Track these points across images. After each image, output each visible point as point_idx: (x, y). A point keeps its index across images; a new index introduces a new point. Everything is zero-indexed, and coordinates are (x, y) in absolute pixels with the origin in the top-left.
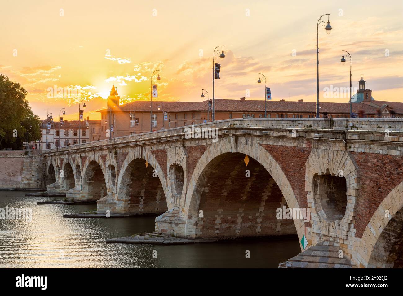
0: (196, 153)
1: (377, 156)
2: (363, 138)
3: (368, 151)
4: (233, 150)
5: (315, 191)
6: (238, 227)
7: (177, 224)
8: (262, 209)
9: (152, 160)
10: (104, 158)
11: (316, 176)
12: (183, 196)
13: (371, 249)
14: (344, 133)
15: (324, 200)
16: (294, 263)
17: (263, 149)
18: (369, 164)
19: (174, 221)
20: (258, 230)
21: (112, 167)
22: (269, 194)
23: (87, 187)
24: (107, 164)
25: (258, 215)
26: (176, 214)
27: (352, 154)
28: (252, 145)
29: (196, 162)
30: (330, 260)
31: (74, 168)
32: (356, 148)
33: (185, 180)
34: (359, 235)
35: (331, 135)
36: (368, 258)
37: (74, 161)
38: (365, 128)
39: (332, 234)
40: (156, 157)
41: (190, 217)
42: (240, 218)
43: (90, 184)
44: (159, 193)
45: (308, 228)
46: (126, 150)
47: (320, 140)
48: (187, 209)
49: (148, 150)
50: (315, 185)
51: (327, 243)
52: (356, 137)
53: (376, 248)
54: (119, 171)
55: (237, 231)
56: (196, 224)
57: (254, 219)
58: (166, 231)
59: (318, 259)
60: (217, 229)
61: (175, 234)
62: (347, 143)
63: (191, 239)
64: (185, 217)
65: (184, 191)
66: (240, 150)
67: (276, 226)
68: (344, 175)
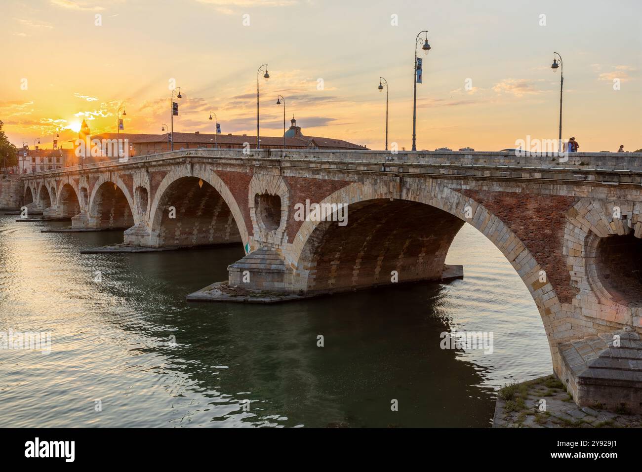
0: (158, 177)
1: (305, 179)
2: (294, 165)
3: (298, 175)
4: (190, 175)
5: (256, 208)
7: (143, 236)
8: (213, 223)
9: (120, 184)
10: (77, 182)
11: (257, 195)
12: (148, 213)
13: (300, 252)
14: (279, 161)
15: (264, 215)
16: (240, 264)
17: (215, 174)
18: (299, 186)
19: (140, 233)
20: (211, 239)
21: (84, 190)
22: (220, 210)
23: (62, 207)
24: (80, 186)
25: (210, 227)
26: (141, 227)
27: (285, 178)
28: (205, 171)
29: (158, 185)
30: (268, 262)
31: (49, 190)
32: (288, 173)
33: (149, 200)
34: (291, 241)
35: (268, 163)
36: (297, 259)
37: (49, 184)
38: (296, 157)
39: (270, 241)
40: (123, 181)
41: (153, 230)
42: (195, 230)
43: (64, 204)
44: (126, 211)
45: (251, 237)
46: (97, 175)
47: (261, 167)
48: (151, 223)
49: (116, 175)
50: (256, 203)
51: (265, 249)
52: (288, 164)
53: (304, 251)
54: (91, 193)
55: (193, 241)
56: (159, 236)
57: (207, 231)
58: (133, 242)
59: (258, 261)
60: (177, 239)
61: (141, 245)
62: (281, 169)
63: (155, 248)
64: (149, 230)
65: (148, 209)
66: (195, 175)
67: (226, 236)
68: (279, 194)
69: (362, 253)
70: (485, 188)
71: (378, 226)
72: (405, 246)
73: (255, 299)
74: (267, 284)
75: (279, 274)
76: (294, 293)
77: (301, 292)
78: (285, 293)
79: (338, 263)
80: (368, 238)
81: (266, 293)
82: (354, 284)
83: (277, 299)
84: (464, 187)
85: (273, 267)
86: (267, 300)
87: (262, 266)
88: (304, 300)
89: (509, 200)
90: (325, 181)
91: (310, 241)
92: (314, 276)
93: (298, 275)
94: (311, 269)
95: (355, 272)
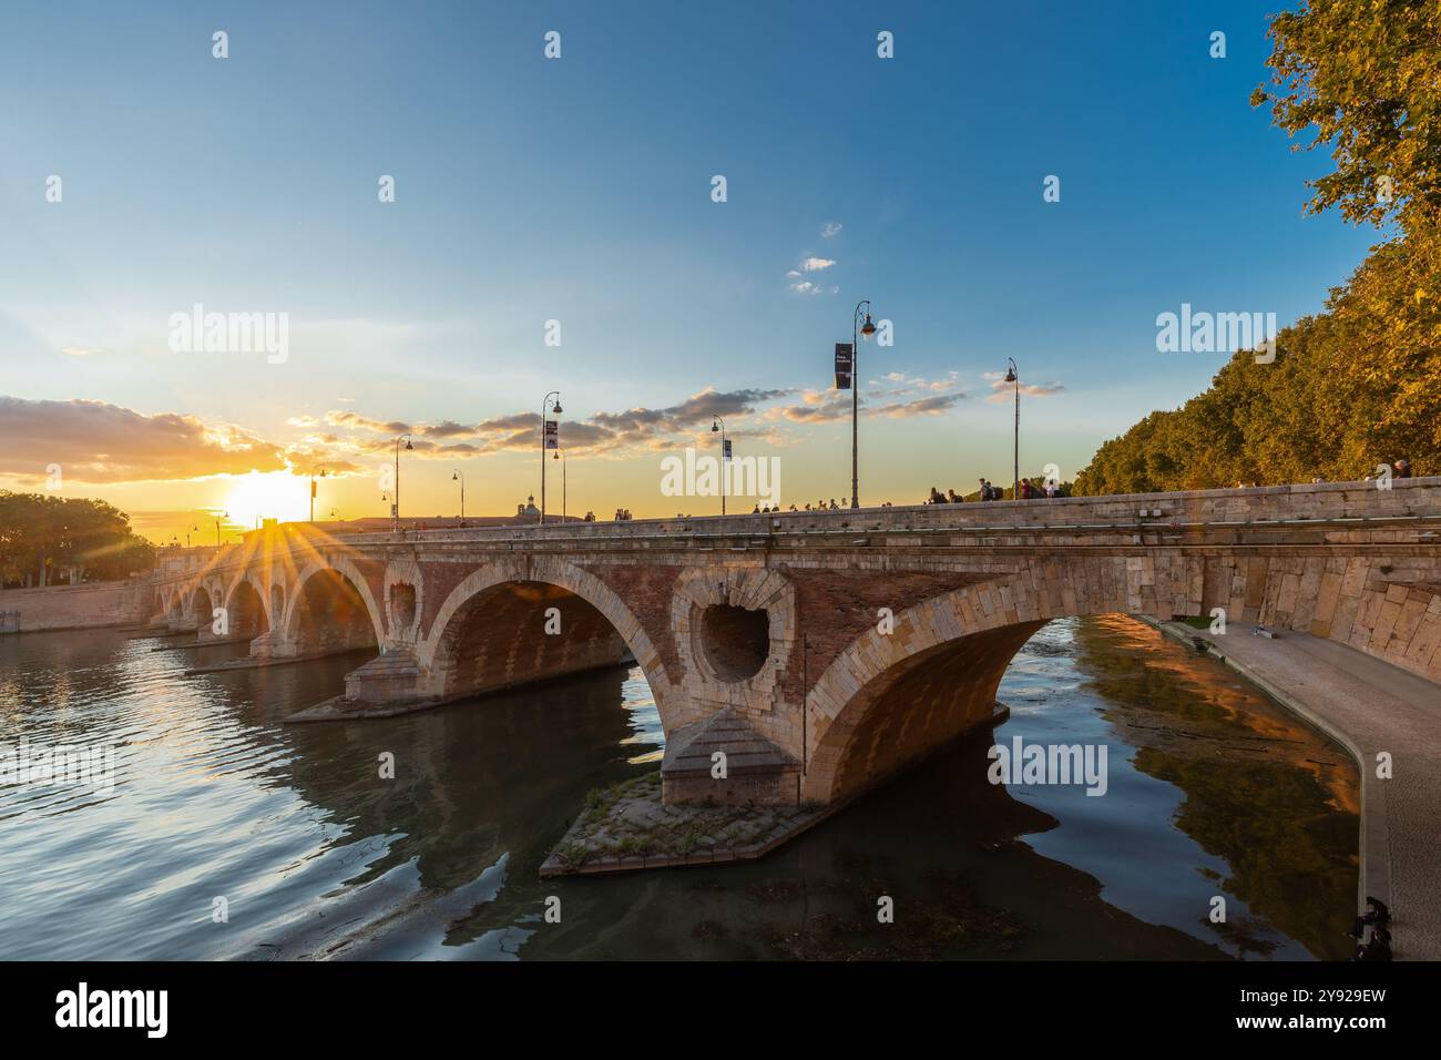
1: (440, 564)
2: (428, 548)
3: (432, 560)
5: (392, 601)
6: (347, 641)
7: (275, 646)
10: (210, 583)
11: (392, 587)
12: (283, 617)
13: (433, 651)
14: (412, 545)
15: (402, 608)
16: (362, 671)
17: (352, 565)
18: (433, 572)
19: (274, 641)
21: (218, 593)
23: (196, 615)
24: (214, 588)
26: (275, 636)
27: (420, 563)
28: (342, 562)
29: (293, 583)
30: (398, 665)
32: (424, 558)
33: (285, 600)
34: (425, 638)
35: (401, 547)
36: (431, 658)
38: (430, 540)
39: (404, 640)
40: (260, 579)
41: (290, 637)
43: (199, 612)
45: (387, 636)
46: (232, 574)
47: (396, 553)
48: (286, 628)
50: (392, 595)
51: (398, 649)
52: (421, 548)
53: (438, 648)
54: (225, 595)
56: (297, 643)
58: (262, 653)
59: (392, 665)
60: (323, 645)
61: (273, 655)
62: (416, 553)
64: (284, 637)
65: (284, 612)
68: (413, 583)
69: (517, 644)
70: (605, 562)
71: (532, 611)
72: (570, 631)
73: (373, 714)
74: (394, 692)
75: (411, 678)
76: (428, 699)
77: (437, 698)
78: (416, 700)
79: (485, 658)
80: (521, 627)
81: (390, 704)
82: (508, 680)
83: (403, 710)
84: (586, 562)
85: (404, 670)
86: (388, 712)
87: (388, 672)
88: (438, 706)
89: (626, 574)
90: (458, 564)
91: (445, 636)
92: (455, 677)
93: (433, 678)
94: (448, 668)
95: (509, 667)
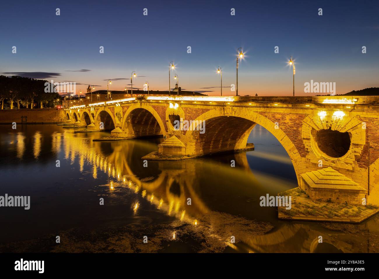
0: (126, 108)
1: (190, 108)
2: (185, 103)
3: (187, 107)
4: (140, 107)
6: (141, 133)
7: (119, 133)
8: (148, 127)
9: (109, 112)
10: (89, 111)
11: (170, 116)
16: (163, 144)
17: (151, 107)
18: (188, 111)
19: (117, 132)
20: (147, 134)
21: (93, 114)
22: (151, 122)
24: (91, 113)
25: (147, 129)
27: (182, 108)
28: (146, 105)
29: (126, 111)
30: (175, 143)
31: (77, 114)
33: (122, 118)
34: (185, 134)
35: (174, 102)
37: (77, 112)
40: (110, 110)
42: (141, 130)
44: (111, 122)
45: (167, 133)
46: (98, 108)
49: (107, 107)
50: (170, 119)
54: (95, 115)
55: (140, 135)
57: (143, 131)
58: (115, 136)
59: (171, 143)
61: (118, 136)
62: (180, 104)
63: (124, 138)
66: (142, 107)
67: (153, 133)
68: (179, 115)
69: (214, 139)
71: (221, 127)
72: (231, 136)
74: (175, 152)
75: (180, 148)
76: (186, 156)
77: (189, 156)
78: (182, 156)
79: (204, 143)
80: (216, 132)
81: (175, 156)
82: (210, 152)
83: (179, 158)
84: (259, 111)
85: (177, 145)
86: (175, 159)
90: (199, 109)
95: (211, 147)
